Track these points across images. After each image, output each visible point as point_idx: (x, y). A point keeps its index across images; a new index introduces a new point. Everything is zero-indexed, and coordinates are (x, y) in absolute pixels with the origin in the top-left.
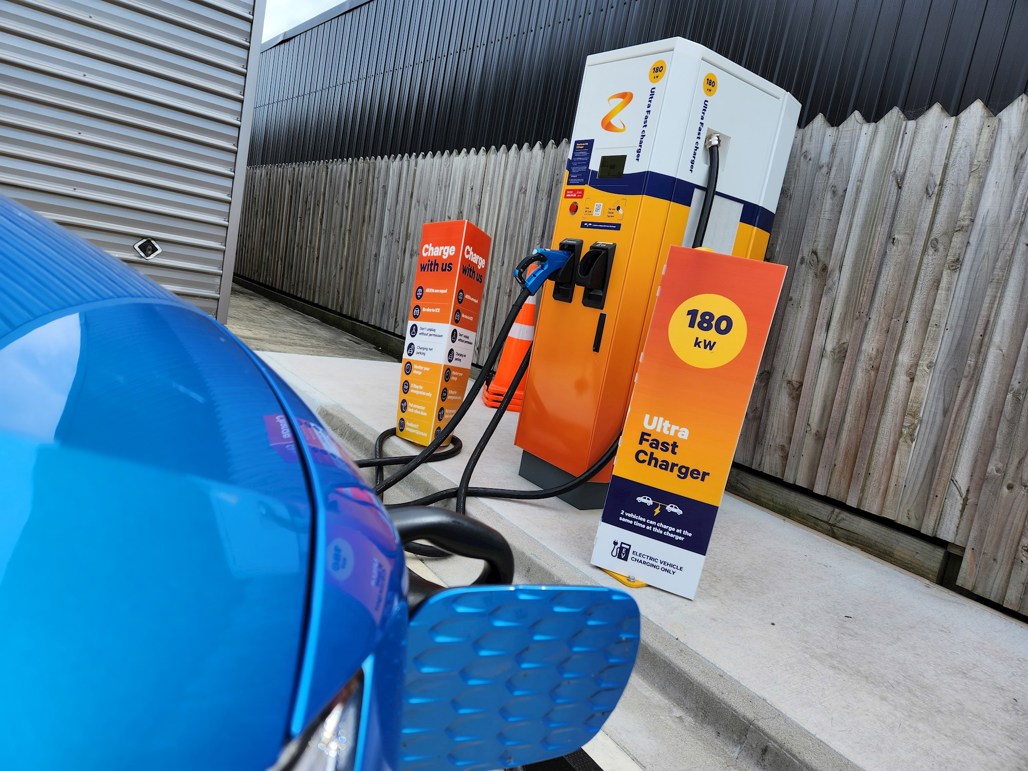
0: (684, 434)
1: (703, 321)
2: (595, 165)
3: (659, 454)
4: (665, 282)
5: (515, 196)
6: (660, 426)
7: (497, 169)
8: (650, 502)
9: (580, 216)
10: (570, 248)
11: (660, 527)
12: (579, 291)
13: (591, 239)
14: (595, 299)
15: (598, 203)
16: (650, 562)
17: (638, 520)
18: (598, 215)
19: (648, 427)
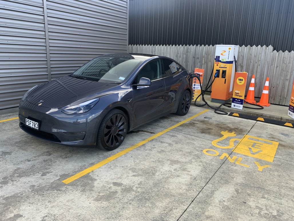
0: (239, 92)
1: (240, 80)
3: (237, 95)
6: (237, 92)
8: (237, 100)
9: (219, 66)
10: (218, 71)
12: (221, 76)
13: (222, 69)
14: (224, 77)
16: (237, 106)
18: (222, 66)
19: (236, 92)
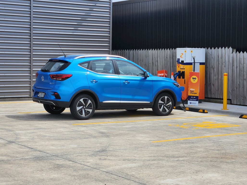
0: (194, 90)
1: (194, 78)
2: (180, 62)
3: (192, 92)
4: (190, 75)
5: (165, 59)
7: (160, 53)
8: (192, 97)
9: (180, 68)
10: (179, 72)
11: (193, 100)
12: (181, 77)
13: (182, 70)
14: (184, 78)
15: (182, 66)
16: (193, 103)
17: (192, 99)
18: (182, 68)
19: (191, 90)
